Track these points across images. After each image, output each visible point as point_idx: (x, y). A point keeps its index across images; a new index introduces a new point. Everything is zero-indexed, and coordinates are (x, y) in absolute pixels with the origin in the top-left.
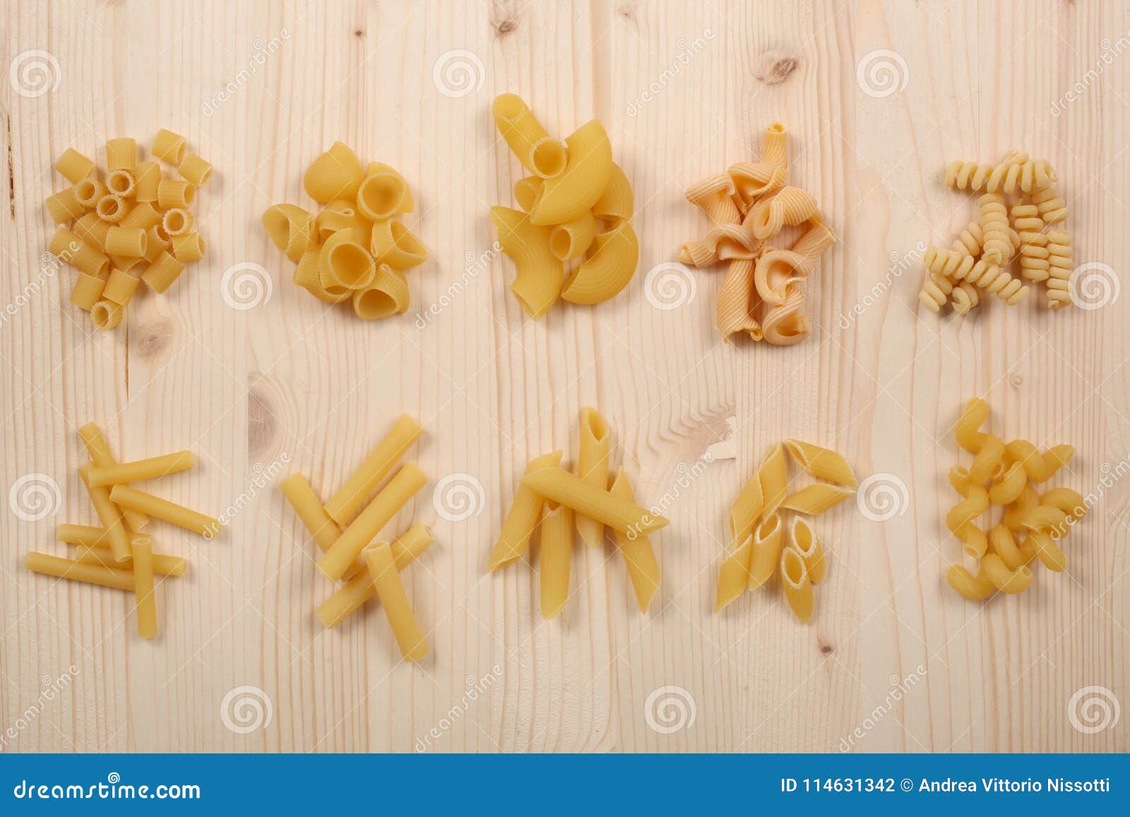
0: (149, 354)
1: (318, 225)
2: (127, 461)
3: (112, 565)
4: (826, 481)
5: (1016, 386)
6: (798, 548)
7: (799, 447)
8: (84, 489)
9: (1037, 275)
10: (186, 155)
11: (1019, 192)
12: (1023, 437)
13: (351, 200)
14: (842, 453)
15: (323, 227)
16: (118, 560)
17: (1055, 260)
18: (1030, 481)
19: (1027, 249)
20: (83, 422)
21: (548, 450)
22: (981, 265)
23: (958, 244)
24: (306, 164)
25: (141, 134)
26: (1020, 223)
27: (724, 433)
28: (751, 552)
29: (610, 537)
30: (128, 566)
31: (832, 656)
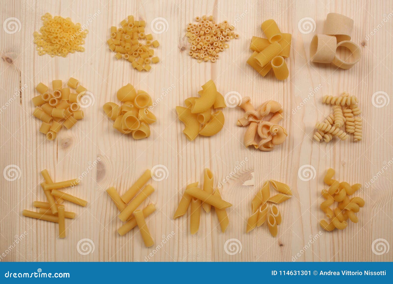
0: (65, 148)
1: (121, 109)
2: (57, 181)
3: (51, 214)
4: (282, 193)
5: (343, 165)
6: (273, 214)
7: (274, 183)
8: (42, 190)
9: (351, 131)
10: (78, 86)
11: (346, 105)
12: (345, 181)
13: (132, 101)
14: (288, 184)
15: (123, 110)
16: (53, 213)
17: (357, 126)
18: (347, 195)
19: (348, 123)
20: (42, 170)
21: (193, 182)
22: (334, 128)
23: (327, 121)
24: (117, 89)
25: (64, 79)
26: (346, 115)
27: (250, 177)
28: (258, 215)
29: (213, 209)
30: (56, 215)
31: (283, 247)
